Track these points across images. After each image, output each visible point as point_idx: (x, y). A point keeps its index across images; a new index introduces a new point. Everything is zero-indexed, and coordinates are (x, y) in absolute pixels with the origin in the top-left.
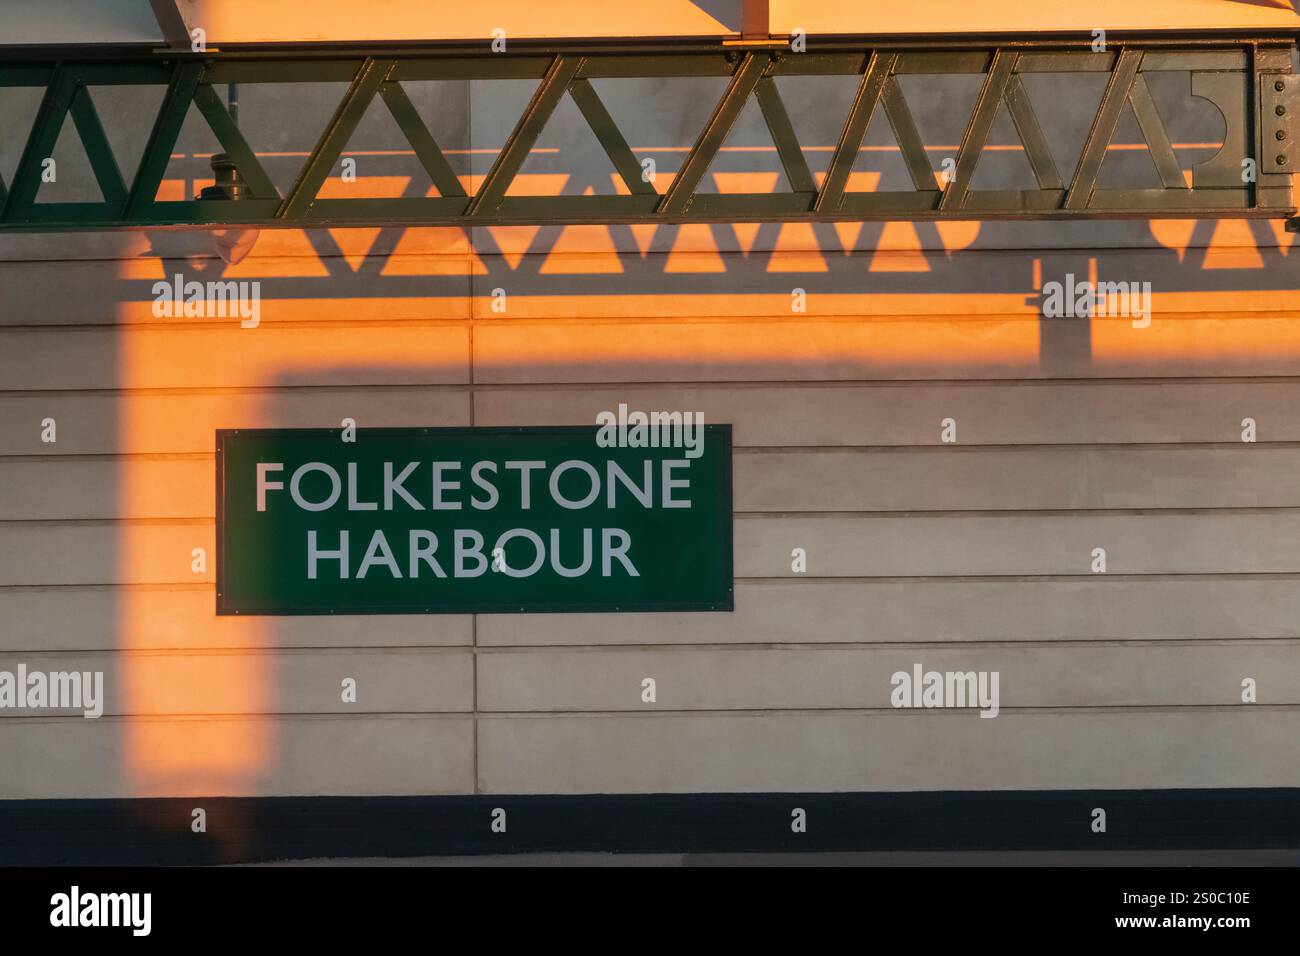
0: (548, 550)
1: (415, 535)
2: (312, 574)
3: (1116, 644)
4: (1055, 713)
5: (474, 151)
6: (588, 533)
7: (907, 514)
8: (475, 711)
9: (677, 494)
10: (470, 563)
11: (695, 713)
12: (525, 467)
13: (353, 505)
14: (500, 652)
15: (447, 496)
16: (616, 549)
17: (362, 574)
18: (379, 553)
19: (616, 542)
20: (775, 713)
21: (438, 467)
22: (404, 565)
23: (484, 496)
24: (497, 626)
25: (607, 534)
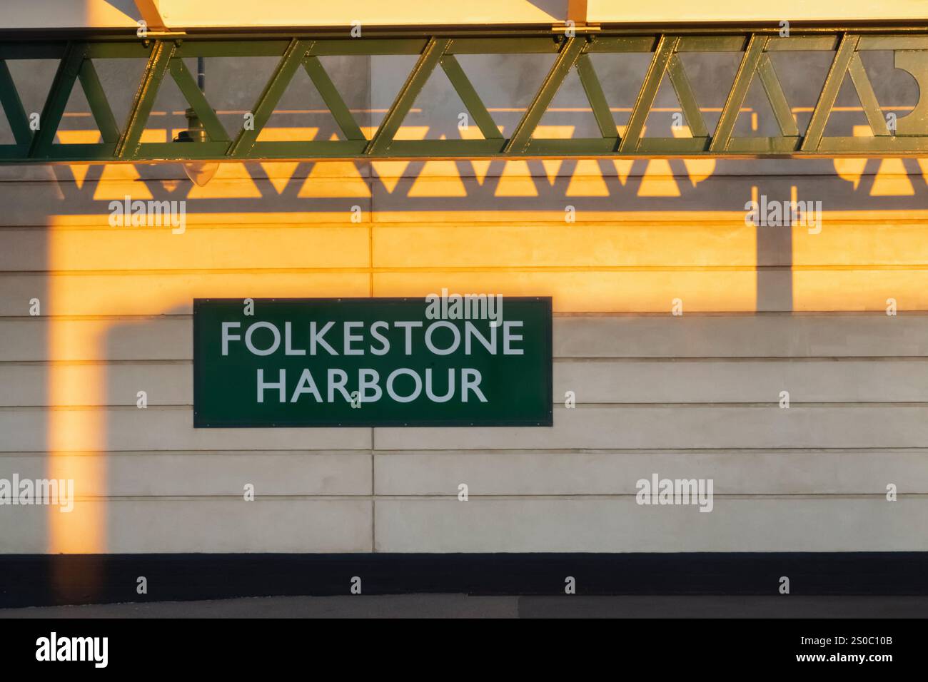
0: (424, 384)
1: (332, 373)
2: (260, 399)
3: (819, 451)
4: (776, 499)
5: (373, 111)
6: (452, 372)
7: (673, 360)
8: (373, 495)
9: (513, 345)
10: (370, 392)
11: (526, 497)
12: (408, 326)
13: (289, 351)
14: (390, 454)
15: (354, 345)
16: (471, 383)
17: (294, 399)
18: (306, 385)
19: (471, 378)
20: (582, 497)
21: (348, 325)
22: (324, 393)
23: (380, 346)
24: (389, 436)
25: (465, 372)
